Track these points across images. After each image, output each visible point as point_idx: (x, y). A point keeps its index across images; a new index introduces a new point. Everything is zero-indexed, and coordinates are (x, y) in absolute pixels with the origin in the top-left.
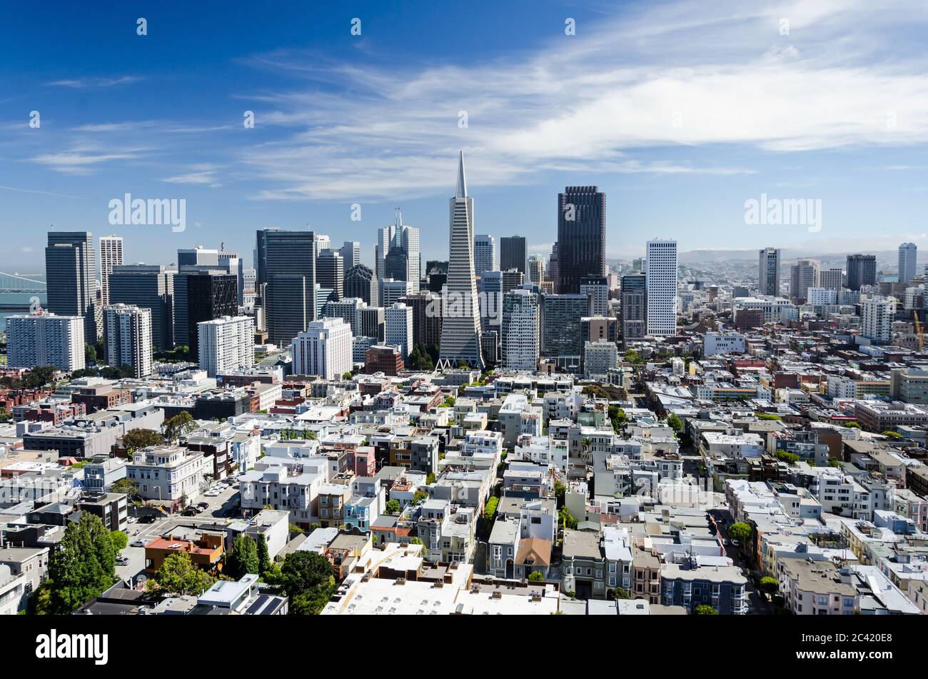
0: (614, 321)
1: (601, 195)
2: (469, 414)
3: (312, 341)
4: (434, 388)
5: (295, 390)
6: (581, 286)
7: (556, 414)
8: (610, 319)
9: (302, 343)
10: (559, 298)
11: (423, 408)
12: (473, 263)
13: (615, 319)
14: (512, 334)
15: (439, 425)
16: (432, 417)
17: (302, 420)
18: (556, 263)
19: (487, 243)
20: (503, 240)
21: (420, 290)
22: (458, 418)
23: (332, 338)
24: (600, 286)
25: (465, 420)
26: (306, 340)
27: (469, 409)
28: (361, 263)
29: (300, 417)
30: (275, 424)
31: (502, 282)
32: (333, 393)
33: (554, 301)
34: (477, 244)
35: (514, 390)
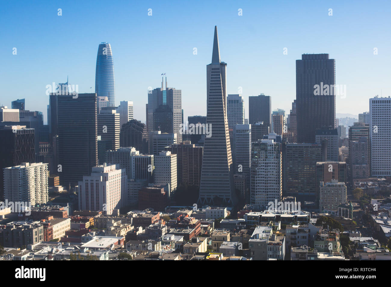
0: (344, 164)
1: (332, 61)
2: (224, 243)
3: (95, 182)
4: (194, 221)
5: (81, 223)
6: (316, 136)
7: (297, 242)
8: (341, 163)
9: (87, 185)
10: (298, 146)
11: (186, 237)
12: (227, 117)
13: (344, 163)
14: (259, 176)
15: (200, 251)
16: (194, 245)
17: (87, 248)
18: (295, 117)
19: (238, 101)
20: (251, 98)
21: (183, 140)
22: (215, 246)
23: (111, 181)
24: (332, 136)
25: (220, 247)
26: (89, 182)
27: (224, 239)
28: (134, 118)
29: (85, 245)
30: (65, 251)
31: (250, 133)
32: (112, 225)
33: (294, 149)
34: (229, 101)
35: (261, 223)
